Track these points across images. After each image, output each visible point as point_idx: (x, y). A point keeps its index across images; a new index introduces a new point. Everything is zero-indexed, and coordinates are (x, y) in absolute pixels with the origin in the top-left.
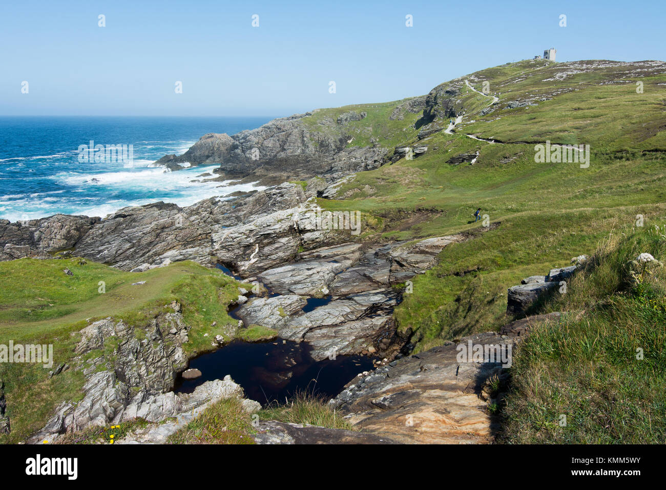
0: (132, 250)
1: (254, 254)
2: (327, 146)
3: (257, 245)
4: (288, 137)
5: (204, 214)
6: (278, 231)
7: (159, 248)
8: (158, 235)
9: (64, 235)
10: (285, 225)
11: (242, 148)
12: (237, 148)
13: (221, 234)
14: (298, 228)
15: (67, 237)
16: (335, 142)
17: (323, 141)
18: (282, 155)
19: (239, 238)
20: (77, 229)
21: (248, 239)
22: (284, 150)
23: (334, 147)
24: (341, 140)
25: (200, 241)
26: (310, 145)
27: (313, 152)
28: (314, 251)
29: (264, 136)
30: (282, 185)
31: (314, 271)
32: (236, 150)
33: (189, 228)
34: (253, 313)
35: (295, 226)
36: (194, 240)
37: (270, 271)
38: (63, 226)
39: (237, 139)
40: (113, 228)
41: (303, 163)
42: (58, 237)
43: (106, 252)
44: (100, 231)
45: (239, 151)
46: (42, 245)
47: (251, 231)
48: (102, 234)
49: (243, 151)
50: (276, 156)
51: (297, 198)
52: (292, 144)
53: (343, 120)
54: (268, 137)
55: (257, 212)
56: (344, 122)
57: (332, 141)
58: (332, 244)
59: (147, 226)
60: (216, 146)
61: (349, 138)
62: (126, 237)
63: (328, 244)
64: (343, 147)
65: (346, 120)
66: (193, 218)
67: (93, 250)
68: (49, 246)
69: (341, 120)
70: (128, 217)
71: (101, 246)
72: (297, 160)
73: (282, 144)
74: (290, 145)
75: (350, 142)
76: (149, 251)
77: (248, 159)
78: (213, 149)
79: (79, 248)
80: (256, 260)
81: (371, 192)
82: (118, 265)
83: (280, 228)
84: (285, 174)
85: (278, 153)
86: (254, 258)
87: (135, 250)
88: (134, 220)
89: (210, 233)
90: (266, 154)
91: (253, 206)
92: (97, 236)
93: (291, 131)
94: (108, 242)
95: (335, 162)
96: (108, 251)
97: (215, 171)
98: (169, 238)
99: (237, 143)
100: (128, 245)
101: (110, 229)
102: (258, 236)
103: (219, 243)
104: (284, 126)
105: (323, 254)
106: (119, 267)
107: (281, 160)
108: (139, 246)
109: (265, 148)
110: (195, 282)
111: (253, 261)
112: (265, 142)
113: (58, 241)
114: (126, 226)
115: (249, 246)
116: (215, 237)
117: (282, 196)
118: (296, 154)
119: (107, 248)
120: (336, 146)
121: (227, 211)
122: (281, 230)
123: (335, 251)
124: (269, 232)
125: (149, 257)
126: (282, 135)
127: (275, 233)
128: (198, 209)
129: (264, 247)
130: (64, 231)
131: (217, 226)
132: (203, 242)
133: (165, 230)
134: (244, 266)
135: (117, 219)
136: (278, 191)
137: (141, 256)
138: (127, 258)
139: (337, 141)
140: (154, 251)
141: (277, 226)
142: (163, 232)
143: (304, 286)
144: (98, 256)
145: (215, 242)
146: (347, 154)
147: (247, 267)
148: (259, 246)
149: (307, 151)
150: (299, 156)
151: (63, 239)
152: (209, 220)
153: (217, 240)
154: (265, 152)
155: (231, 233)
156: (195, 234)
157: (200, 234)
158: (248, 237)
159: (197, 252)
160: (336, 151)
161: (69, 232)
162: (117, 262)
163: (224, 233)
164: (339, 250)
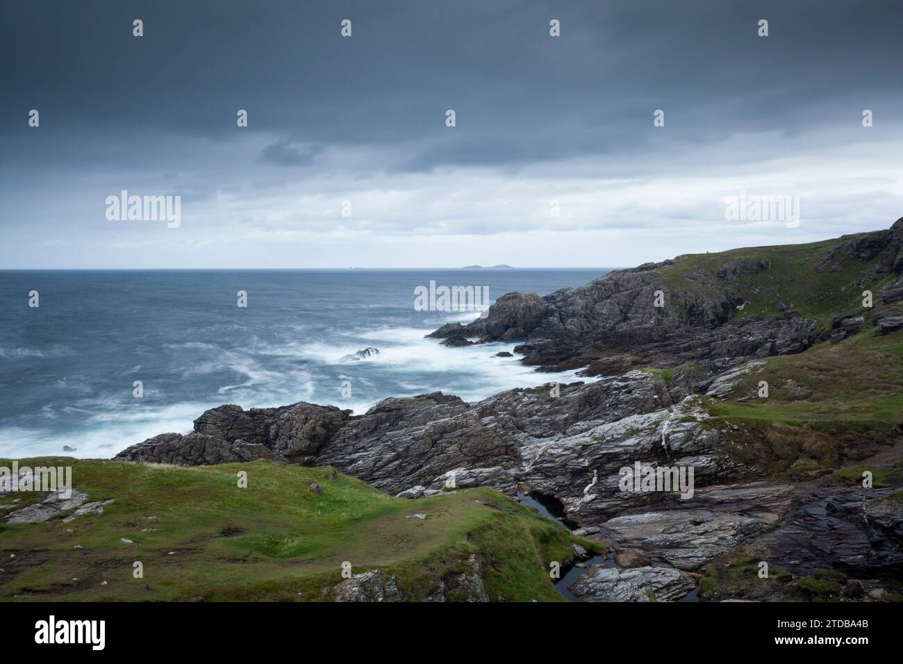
0: (396, 463)
1: (590, 485)
2: (701, 314)
3: (595, 471)
4: (634, 299)
5: (502, 415)
6: (632, 450)
7: (433, 464)
8: (434, 443)
9: (307, 433)
10: (646, 441)
11: (560, 315)
12: (552, 315)
13: (534, 448)
14: (669, 447)
15: (313, 438)
16: (715, 307)
17: (693, 306)
18: (624, 327)
19: (564, 458)
20: (323, 426)
21: (581, 460)
22: (626, 319)
23: (712, 317)
24: (724, 305)
25: (496, 458)
26: (670, 312)
27: (677, 324)
29: (596, 297)
30: (628, 375)
31: (708, 527)
32: (551, 318)
33: (481, 435)
34: (598, 593)
35: (663, 443)
36: (487, 455)
37: (623, 519)
38: (307, 419)
39: (553, 301)
40: (372, 427)
41: (658, 341)
42: (300, 435)
43: (360, 462)
44: (355, 431)
45: (555, 319)
46: (279, 444)
47: (585, 447)
48: (356, 435)
49: (562, 320)
50: (613, 328)
51: (655, 397)
52: (640, 310)
53: (728, 271)
54: (600, 299)
55: (585, 416)
56: (730, 276)
57: (709, 304)
58: (734, 480)
59: (420, 427)
60: (521, 311)
61: (740, 302)
62: (389, 443)
63: (722, 481)
64: (729, 316)
65: (734, 272)
66: (486, 420)
67: (342, 458)
68: (286, 448)
69: (724, 272)
70: (394, 412)
71: (354, 453)
72: (650, 335)
73: (624, 311)
74: (636, 312)
75: (741, 307)
76: (421, 467)
77: (568, 333)
78: (516, 315)
79: (325, 453)
80: (593, 496)
81: (800, 391)
82: (376, 484)
83: (638, 444)
84: (628, 358)
85: (617, 323)
86: (590, 493)
87: (401, 463)
88: (401, 417)
89: (513, 445)
90: (597, 326)
91: (580, 406)
92: (349, 438)
93: (639, 289)
94: (363, 447)
95: (715, 341)
96: (365, 459)
97: (517, 350)
98: (451, 448)
99: (553, 306)
100: (390, 455)
101: (368, 429)
102: (597, 456)
103: (531, 462)
104: (628, 281)
105: (718, 497)
106: (377, 487)
107: (623, 336)
108: (406, 457)
109: (596, 316)
111: (588, 498)
112: (597, 306)
113: (299, 441)
114: (390, 425)
115: (581, 472)
116: (525, 452)
117: (629, 392)
118: (648, 325)
119: (362, 457)
120: (716, 315)
121: (537, 412)
122: (638, 448)
123: (741, 493)
124: (617, 450)
125: (421, 476)
126: (623, 296)
127: (626, 453)
128: (493, 405)
129: (607, 475)
130: (308, 427)
131: (522, 435)
132: (500, 460)
133: (445, 435)
134: (574, 505)
135: (379, 414)
136: (622, 384)
137: (408, 474)
138: (389, 475)
139: (719, 306)
140: (428, 466)
141: (631, 441)
142: (441, 438)
143: (690, 554)
144: (350, 468)
145: (526, 460)
146: (736, 328)
147: (578, 508)
148: (598, 473)
149: (665, 320)
150: (651, 329)
151: (306, 438)
152: (510, 424)
153: (528, 457)
154: (595, 322)
155: (552, 448)
156: (489, 446)
157: (497, 447)
158: (580, 456)
159: (496, 474)
160: (717, 322)
161: (314, 429)
162: (375, 479)
163: (539, 447)
164: (750, 491)
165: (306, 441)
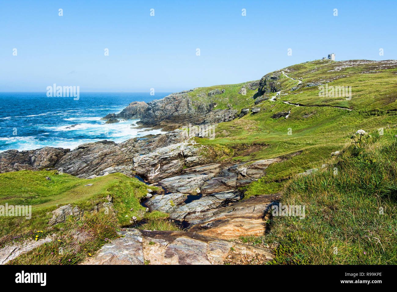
0: (87, 167)
1: (157, 169)
2: (202, 109)
3: (159, 164)
4: (180, 103)
5: (130, 147)
6: (171, 156)
7: (103, 166)
8: (102, 159)
9: (48, 159)
10: (176, 153)
11: (153, 110)
12: (150, 110)
13: (138, 158)
14: (183, 154)
15: (50, 160)
16: (207, 106)
17: (200, 106)
18: (176, 114)
19: (148, 161)
20: (56, 155)
21: (154, 161)
22: (177, 111)
23: (206, 109)
24: (210, 106)
25: (127, 163)
26: (192, 108)
27: (194, 112)
28: (193, 168)
29: (166, 103)
30: (175, 131)
31: (192, 179)
32: (150, 111)
33: (120, 155)
34: (155, 204)
35: (181, 153)
36: (123, 162)
37: (166, 179)
38: (48, 153)
39: (150, 105)
40: (77, 155)
41: (188, 118)
42: (45, 160)
43: (72, 168)
44: (70, 157)
45: (151, 111)
46: (35, 164)
47: (156, 156)
48: (70, 158)
49: (154, 112)
50: (172, 114)
51: (184, 138)
52: (182, 108)
53: (211, 94)
54: (168, 104)
55: (160, 146)
56: (212, 95)
57: (205, 105)
58: (203, 164)
59: (97, 153)
60: (138, 109)
61: (215, 104)
62: (84, 160)
63: (201, 164)
64: (212, 109)
65: (213, 94)
66: (123, 149)
67: (65, 168)
68: (40, 165)
69: (210, 94)
70: (86, 149)
71: (70, 165)
72: (185, 116)
73: (176, 108)
74: (180, 108)
75: (215, 106)
76: (97, 168)
77: (156, 116)
78: (136, 110)
79: (57, 166)
80: (158, 173)
81: (227, 134)
83: (173, 154)
84: (177, 125)
85: (174, 112)
86: (157, 172)
87: (89, 167)
88: (89, 150)
89: (133, 158)
90: (167, 113)
91: (158, 142)
92: (67, 160)
93: (181, 100)
94: (74, 163)
95: (207, 118)
96: (74, 168)
97: (137, 123)
98: (109, 160)
99: (151, 107)
100: (85, 165)
101: (75, 155)
102: (160, 159)
103: (137, 163)
104: (177, 97)
105: (198, 170)
106: (79, 177)
107: (175, 117)
108: (91, 165)
109: (166, 110)
110: (121, 185)
111: (157, 173)
112: (166, 106)
113: (45, 162)
114: (84, 154)
115: (154, 165)
116: (135, 160)
117: (175, 137)
118: (185, 113)
119: (73, 166)
120: (207, 109)
121: (143, 145)
122: (173, 155)
123: (205, 168)
124: (166, 157)
125: (97, 172)
126: (176, 103)
128: (126, 144)
129: (163, 165)
130: (49, 156)
131: (137, 154)
133: (107, 156)
135: (80, 150)
136: (173, 134)
137: (92, 171)
138: (84, 172)
139: (208, 105)
140: (100, 168)
141: (171, 153)
142: (105, 157)
143: (186, 188)
144: (68, 171)
145: (135, 162)
146: (214, 113)
147: (153, 177)
148: (160, 165)
149: (190, 111)
150: (186, 114)
151: (48, 161)
152: (133, 151)
153: (136, 161)
154: (166, 112)
155: (144, 157)
156: (124, 159)
157: (127, 159)
158: (154, 159)
159: (124, 168)
160: (207, 111)
161: (51, 157)
162: (78, 174)
163: (140, 157)
164: (207, 167)
165: (48, 162)
